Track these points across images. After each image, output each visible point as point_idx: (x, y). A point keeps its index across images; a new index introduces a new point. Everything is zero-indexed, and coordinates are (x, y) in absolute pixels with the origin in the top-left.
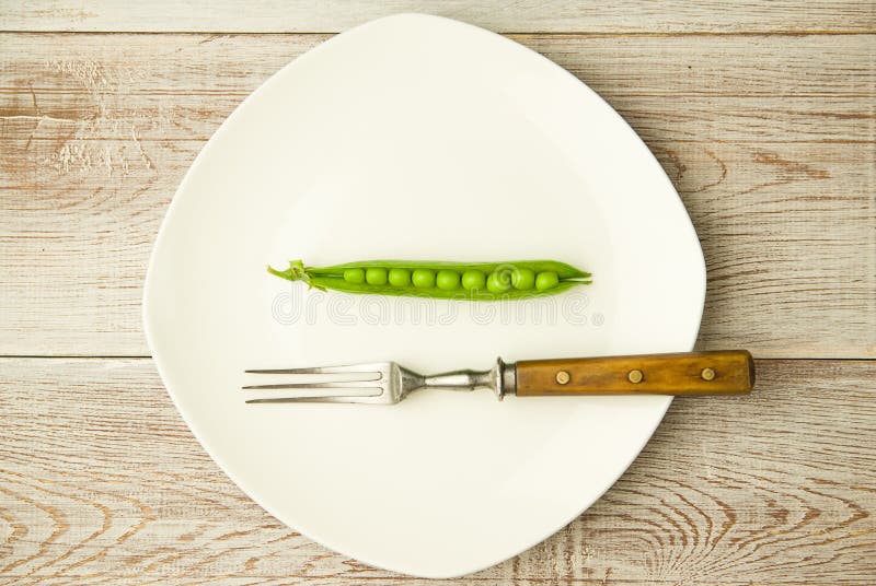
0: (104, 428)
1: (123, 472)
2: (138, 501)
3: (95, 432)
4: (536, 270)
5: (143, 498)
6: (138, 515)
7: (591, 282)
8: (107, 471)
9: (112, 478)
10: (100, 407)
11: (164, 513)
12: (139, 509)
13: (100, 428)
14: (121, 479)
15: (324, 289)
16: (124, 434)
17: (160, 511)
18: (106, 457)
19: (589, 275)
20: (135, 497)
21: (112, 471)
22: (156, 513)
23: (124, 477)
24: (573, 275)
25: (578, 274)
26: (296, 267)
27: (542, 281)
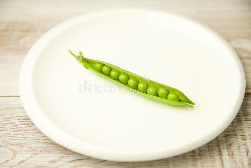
0: (20, 120)
1: (26, 136)
2: (30, 147)
3: (15, 122)
4: (169, 91)
5: (33, 146)
6: (30, 153)
7: (193, 107)
8: (18, 136)
9: (20, 139)
10: (20, 113)
11: (43, 152)
12: (31, 150)
13: (18, 120)
14: (24, 139)
15: (87, 68)
16: (28, 122)
17: (41, 151)
18: (18, 131)
19: (194, 104)
20: (30, 146)
21: (21, 136)
22: (39, 152)
23: (25, 138)
24: (187, 101)
25: (189, 102)
26: (80, 55)
27: (171, 96)
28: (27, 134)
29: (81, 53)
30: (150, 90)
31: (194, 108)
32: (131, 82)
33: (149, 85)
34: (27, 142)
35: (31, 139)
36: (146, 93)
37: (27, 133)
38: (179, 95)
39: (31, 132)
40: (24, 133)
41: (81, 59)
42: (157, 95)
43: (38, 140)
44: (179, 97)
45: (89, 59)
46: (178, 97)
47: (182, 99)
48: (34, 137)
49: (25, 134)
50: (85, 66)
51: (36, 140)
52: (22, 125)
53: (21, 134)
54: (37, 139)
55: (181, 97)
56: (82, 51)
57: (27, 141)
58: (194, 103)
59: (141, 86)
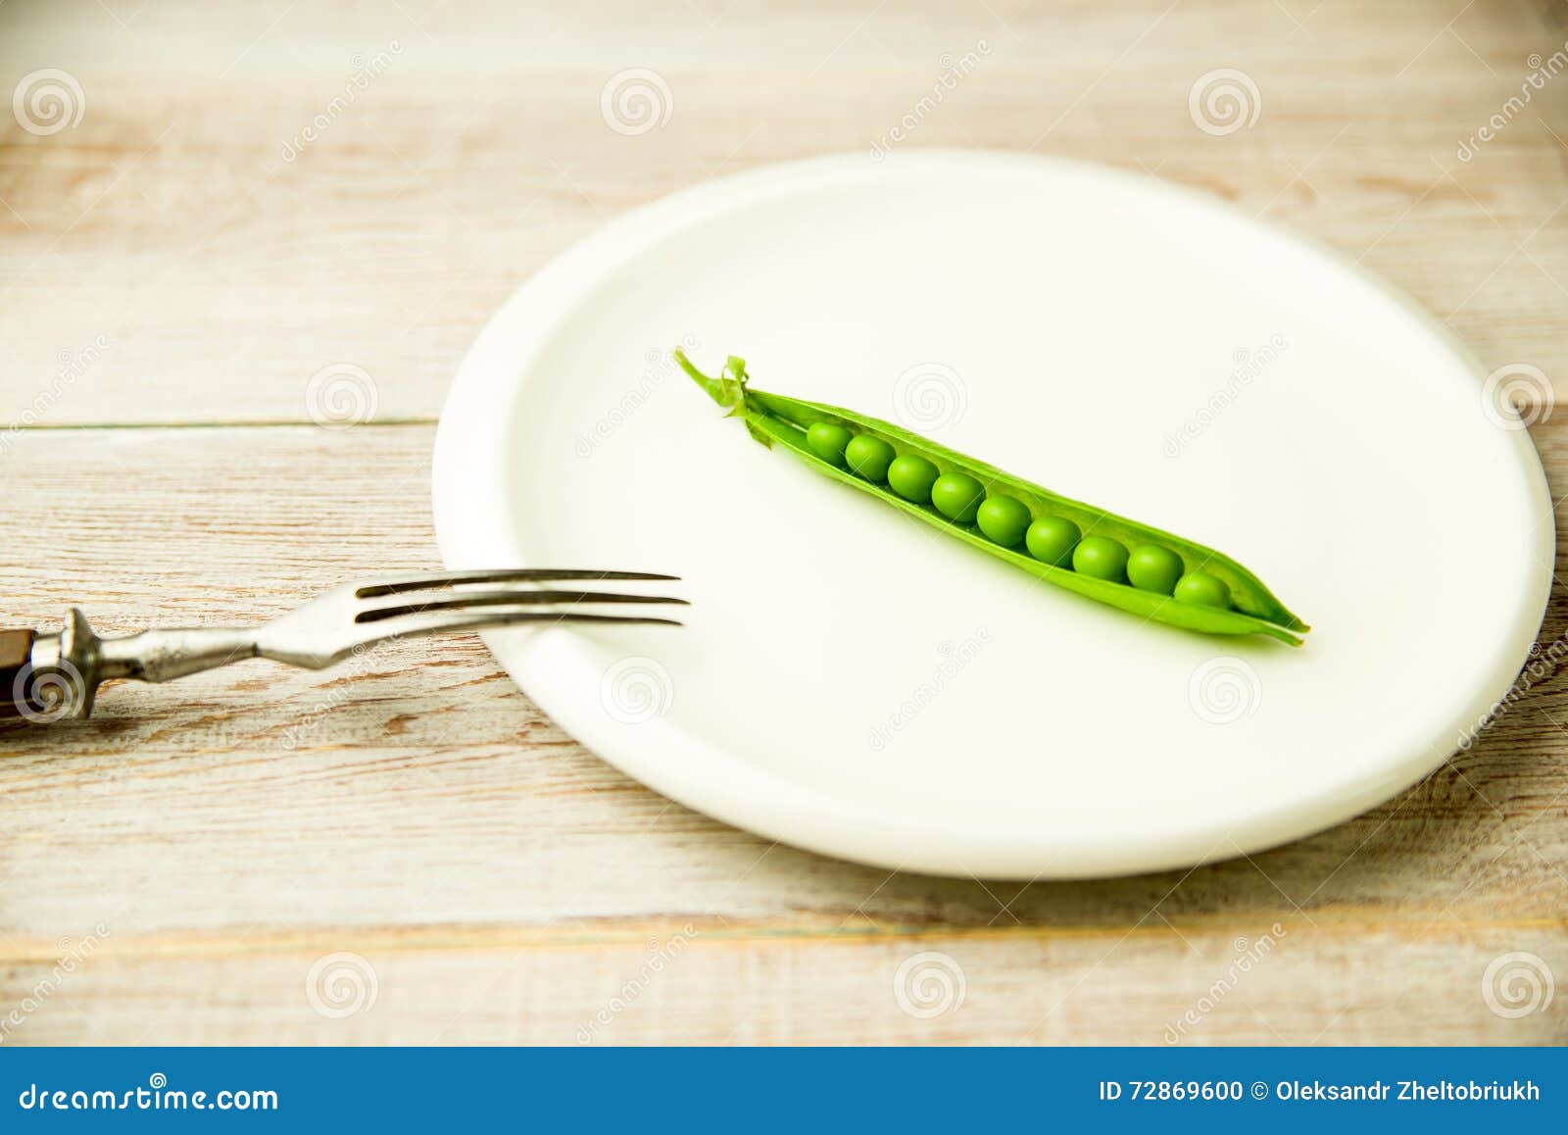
0: (91, 525)
1: (121, 588)
3: (70, 531)
4: (1178, 560)
7: (1301, 642)
10: (89, 496)
13: (83, 525)
15: (767, 442)
18: (84, 566)
19: (1306, 629)
23: (118, 594)
24: (1267, 613)
25: (1280, 616)
26: (731, 376)
27: (1191, 584)
28: (128, 578)
29: (740, 370)
30: (1088, 554)
31: (1301, 648)
32: (992, 513)
33: (1083, 534)
34: (127, 609)
35: (148, 598)
36: (1069, 566)
37: (125, 576)
38: (1230, 585)
39: (146, 570)
40: (112, 576)
41: (740, 396)
42: (1122, 577)
43: (180, 603)
44: (1233, 595)
45: (779, 399)
46: (1225, 591)
47: (1245, 600)
48: (159, 590)
49: (116, 578)
50: (753, 431)
51: (170, 603)
52: (100, 544)
53: (101, 578)
54: (176, 600)
55: (1238, 593)
56: (740, 355)
57: (125, 605)
58: (1305, 622)
59: (1041, 534)
